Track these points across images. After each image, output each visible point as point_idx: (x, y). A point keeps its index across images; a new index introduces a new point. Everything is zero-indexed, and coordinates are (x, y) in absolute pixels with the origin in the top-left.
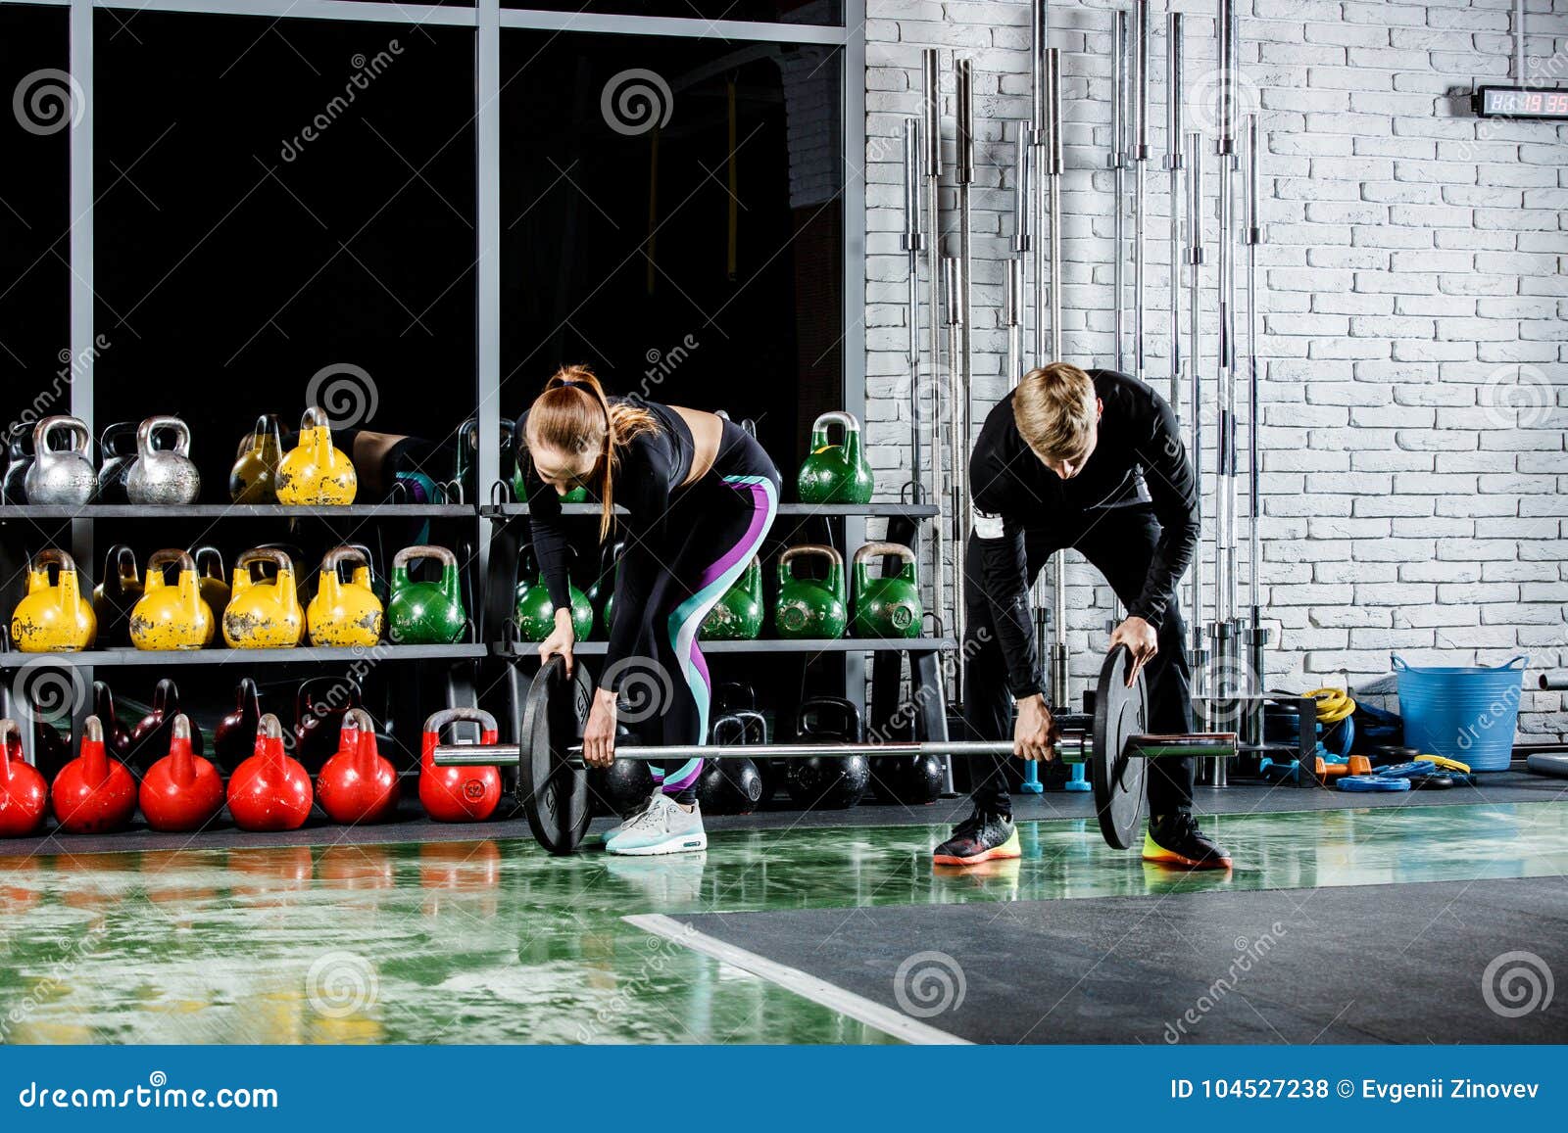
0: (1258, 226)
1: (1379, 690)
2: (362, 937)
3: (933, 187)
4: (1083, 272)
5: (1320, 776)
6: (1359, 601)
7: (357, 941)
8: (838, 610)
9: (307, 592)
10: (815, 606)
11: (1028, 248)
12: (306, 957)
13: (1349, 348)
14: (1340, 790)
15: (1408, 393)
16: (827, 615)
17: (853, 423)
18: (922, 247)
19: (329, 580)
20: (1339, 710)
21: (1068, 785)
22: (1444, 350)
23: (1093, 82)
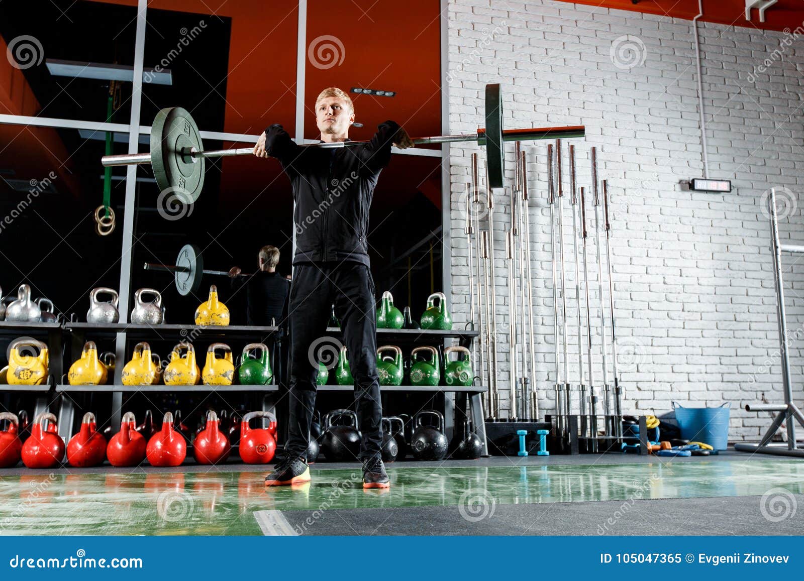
0: (609, 224)
1: (668, 416)
5: (649, 450)
6: (657, 380)
8: (436, 374)
9: (201, 363)
10: (425, 371)
11: (516, 234)
13: (647, 279)
14: (659, 456)
15: (671, 297)
16: (431, 375)
19: (211, 356)
20: (653, 424)
21: (539, 453)
22: (685, 280)
23: (540, 174)
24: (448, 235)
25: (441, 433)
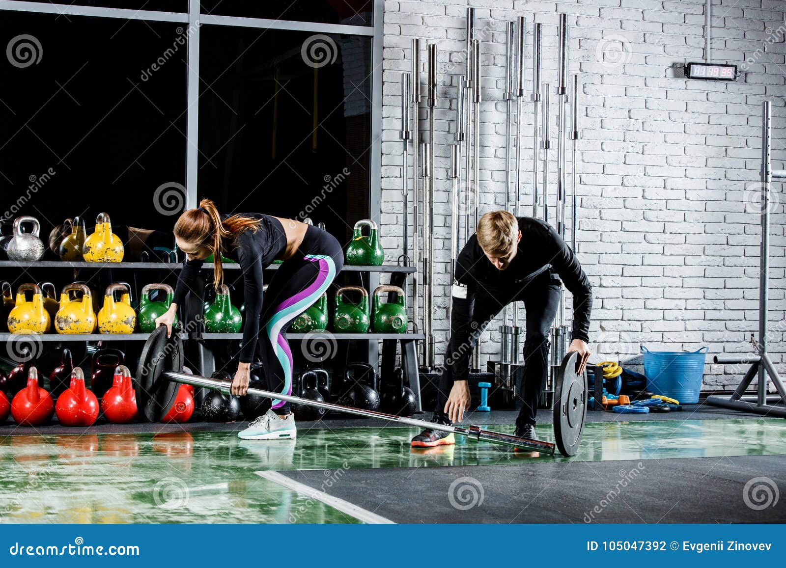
0: (577, 130)
1: (634, 362)
2: (123, 480)
3: (416, 108)
4: (490, 152)
5: (604, 405)
6: (625, 318)
7: (120, 483)
8: (365, 319)
9: (98, 305)
10: (354, 317)
11: (463, 140)
12: (94, 490)
13: (623, 192)
14: (614, 412)
15: (649, 214)
16: (360, 321)
17: (374, 225)
18: (410, 138)
19: (109, 300)
20: (615, 372)
21: (479, 408)
22: (669, 194)
23: (496, 57)
24: (378, 136)
25: (373, 388)
